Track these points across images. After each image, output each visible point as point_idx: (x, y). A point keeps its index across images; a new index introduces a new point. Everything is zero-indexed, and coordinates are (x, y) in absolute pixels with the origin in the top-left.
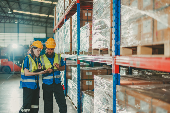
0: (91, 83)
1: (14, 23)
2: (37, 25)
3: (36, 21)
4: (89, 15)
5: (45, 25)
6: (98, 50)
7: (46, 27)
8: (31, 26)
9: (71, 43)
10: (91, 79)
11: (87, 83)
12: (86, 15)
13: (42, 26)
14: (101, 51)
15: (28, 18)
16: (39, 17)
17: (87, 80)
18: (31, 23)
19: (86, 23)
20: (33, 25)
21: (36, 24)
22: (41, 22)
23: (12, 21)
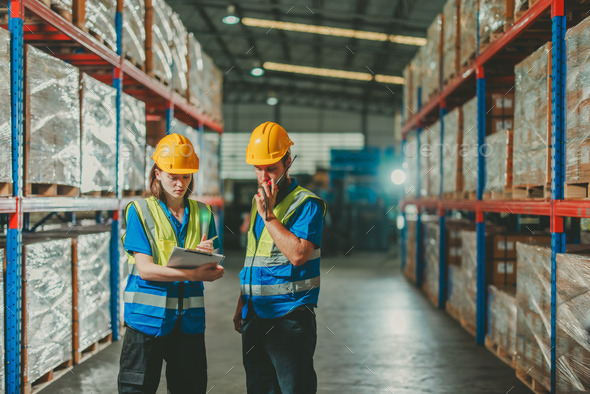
0: (510, 269)
1: (264, 101)
2: (337, 108)
3: (334, 95)
4: (508, 103)
5: (359, 106)
6: (525, 188)
7: (364, 113)
8: (315, 112)
9: (460, 170)
10: (511, 257)
11: (500, 268)
12: (499, 104)
13: (351, 109)
14: (531, 191)
15: (308, 85)
16: (345, 82)
17: (501, 260)
18: (317, 102)
19: (499, 124)
20: (323, 107)
21: (331, 103)
22: (349, 97)
23: (259, 97)
